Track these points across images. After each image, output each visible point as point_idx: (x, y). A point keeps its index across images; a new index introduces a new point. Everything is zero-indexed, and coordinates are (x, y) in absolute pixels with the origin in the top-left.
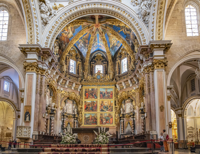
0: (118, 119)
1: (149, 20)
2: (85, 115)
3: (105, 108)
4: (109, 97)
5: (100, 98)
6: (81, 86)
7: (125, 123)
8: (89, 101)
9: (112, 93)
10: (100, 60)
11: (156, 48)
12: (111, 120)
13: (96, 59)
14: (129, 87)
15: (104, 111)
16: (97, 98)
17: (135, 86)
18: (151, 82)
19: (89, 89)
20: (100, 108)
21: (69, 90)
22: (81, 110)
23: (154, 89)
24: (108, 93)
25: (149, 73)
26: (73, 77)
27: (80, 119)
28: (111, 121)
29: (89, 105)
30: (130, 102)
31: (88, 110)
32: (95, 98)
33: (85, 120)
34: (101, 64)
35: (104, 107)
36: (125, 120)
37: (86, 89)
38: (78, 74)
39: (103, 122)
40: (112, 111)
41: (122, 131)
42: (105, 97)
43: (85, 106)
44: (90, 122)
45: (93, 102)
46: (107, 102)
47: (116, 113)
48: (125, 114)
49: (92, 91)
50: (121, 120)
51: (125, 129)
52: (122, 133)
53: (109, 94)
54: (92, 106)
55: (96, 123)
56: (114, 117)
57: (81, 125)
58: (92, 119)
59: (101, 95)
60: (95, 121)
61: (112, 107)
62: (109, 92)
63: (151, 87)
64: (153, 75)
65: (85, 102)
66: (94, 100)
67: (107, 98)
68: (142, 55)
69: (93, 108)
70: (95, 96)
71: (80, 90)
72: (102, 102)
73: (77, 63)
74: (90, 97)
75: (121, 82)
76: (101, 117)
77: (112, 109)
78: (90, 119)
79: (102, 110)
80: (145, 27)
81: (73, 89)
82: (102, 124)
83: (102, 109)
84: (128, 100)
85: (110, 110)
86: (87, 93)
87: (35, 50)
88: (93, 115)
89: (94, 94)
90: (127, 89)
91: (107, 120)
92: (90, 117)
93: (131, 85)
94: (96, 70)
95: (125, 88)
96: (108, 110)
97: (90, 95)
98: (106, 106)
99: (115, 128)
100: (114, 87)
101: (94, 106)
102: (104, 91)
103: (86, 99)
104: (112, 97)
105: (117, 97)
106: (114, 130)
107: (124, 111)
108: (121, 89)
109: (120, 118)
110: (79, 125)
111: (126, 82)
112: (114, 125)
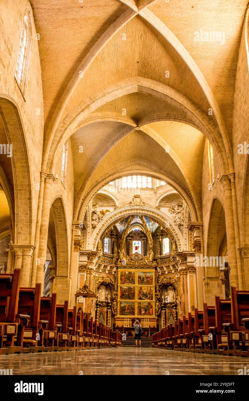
0: (159, 309)
1: (183, 229)
2: (121, 303)
3: (144, 296)
4: (148, 283)
5: (139, 284)
6: (116, 268)
7: (167, 314)
9: (152, 278)
10: (138, 235)
11: (188, 255)
12: (151, 310)
13: (133, 234)
14: (171, 272)
15: (143, 300)
16: (134, 284)
17: (177, 273)
18: (185, 284)
19: (125, 272)
20: (138, 296)
21: (103, 275)
22: (115, 297)
23: (187, 290)
24: (147, 278)
25: (184, 275)
26: (108, 258)
27: (115, 308)
28: (150, 312)
29: (125, 291)
30: (173, 289)
31: (124, 298)
32: (133, 283)
33: (120, 309)
34: (140, 240)
35: (142, 294)
36: (167, 311)
37: (122, 272)
38: (113, 254)
39: (141, 313)
40: (152, 299)
41: (163, 324)
42: (144, 282)
43: (120, 293)
44: (127, 313)
45: (130, 288)
46: (145, 288)
47: (156, 302)
48: (168, 303)
49: (129, 275)
50: (163, 310)
51: (167, 321)
52: (163, 326)
53: (149, 279)
54: (128, 292)
55: (133, 313)
56: (154, 306)
57: (115, 316)
58: (128, 309)
59: (139, 280)
60: (133, 311)
61: (152, 294)
62: (148, 276)
63: (185, 288)
64: (186, 277)
65: (121, 287)
66: (132, 286)
67: (146, 284)
68: (178, 256)
69: (129, 295)
70: (133, 282)
71: (115, 272)
72: (141, 288)
73: (111, 240)
74: (127, 282)
75: (163, 266)
76: (139, 307)
77: (152, 296)
78: (127, 308)
79: (140, 299)
80: (181, 233)
81: (107, 272)
82: (140, 315)
83: (140, 297)
84: (170, 287)
85: (149, 298)
86: (123, 277)
87: (86, 253)
88: (130, 304)
89: (131, 279)
90: (169, 275)
91: (146, 310)
92: (127, 306)
93: (173, 272)
94: (133, 246)
95: (166, 273)
96: (147, 299)
97: (126, 280)
98: (145, 293)
99: (156, 320)
100: (154, 270)
101: (131, 293)
102: (143, 275)
103: (121, 284)
104: (152, 283)
105: (158, 283)
106: (154, 322)
108: (162, 272)
109: (162, 307)
110: (113, 315)
111: (168, 267)
112: (154, 316)
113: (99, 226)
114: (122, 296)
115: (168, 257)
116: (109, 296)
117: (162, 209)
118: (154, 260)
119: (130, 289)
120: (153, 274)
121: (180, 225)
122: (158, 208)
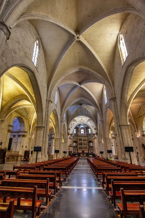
8: (80, 142)
10: (82, 128)
11: (95, 134)
12: (87, 148)
21: (74, 139)
25: (94, 139)
26: (75, 135)
27: (78, 148)
30: (92, 143)
34: (83, 130)
36: (91, 148)
37: (79, 138)
38: (76, 133)
41: (90, 152)
44: (81, 149)
46: (85, 142)
47: (88, 146)
49: (81, 139)
50: (89, 148)
61: (87, 144)
68: (93, 135)
70: (82, 141)
71: (77, 138)
73: (76, 130)
79: (84, 145)
80: (93, 129)
90: (91, 139)
91: (85, 148)
92: (81, 147)
94: (81, 131)
102: (84, 139)
105: (88, 141)
107: (90, 145)
110: (77, 150)
111: (90, 137)
112: (87, 150)
113: (73, 127)
114: (79, 145)
115: (90, 134)
116: (76, 145)
117: (88, 122)
118: (87, 135)
119: (81, 143)
120: (87, 139)
121: (93, 127)
122: (87, 122)
